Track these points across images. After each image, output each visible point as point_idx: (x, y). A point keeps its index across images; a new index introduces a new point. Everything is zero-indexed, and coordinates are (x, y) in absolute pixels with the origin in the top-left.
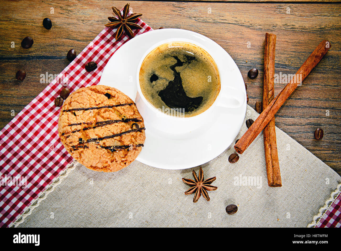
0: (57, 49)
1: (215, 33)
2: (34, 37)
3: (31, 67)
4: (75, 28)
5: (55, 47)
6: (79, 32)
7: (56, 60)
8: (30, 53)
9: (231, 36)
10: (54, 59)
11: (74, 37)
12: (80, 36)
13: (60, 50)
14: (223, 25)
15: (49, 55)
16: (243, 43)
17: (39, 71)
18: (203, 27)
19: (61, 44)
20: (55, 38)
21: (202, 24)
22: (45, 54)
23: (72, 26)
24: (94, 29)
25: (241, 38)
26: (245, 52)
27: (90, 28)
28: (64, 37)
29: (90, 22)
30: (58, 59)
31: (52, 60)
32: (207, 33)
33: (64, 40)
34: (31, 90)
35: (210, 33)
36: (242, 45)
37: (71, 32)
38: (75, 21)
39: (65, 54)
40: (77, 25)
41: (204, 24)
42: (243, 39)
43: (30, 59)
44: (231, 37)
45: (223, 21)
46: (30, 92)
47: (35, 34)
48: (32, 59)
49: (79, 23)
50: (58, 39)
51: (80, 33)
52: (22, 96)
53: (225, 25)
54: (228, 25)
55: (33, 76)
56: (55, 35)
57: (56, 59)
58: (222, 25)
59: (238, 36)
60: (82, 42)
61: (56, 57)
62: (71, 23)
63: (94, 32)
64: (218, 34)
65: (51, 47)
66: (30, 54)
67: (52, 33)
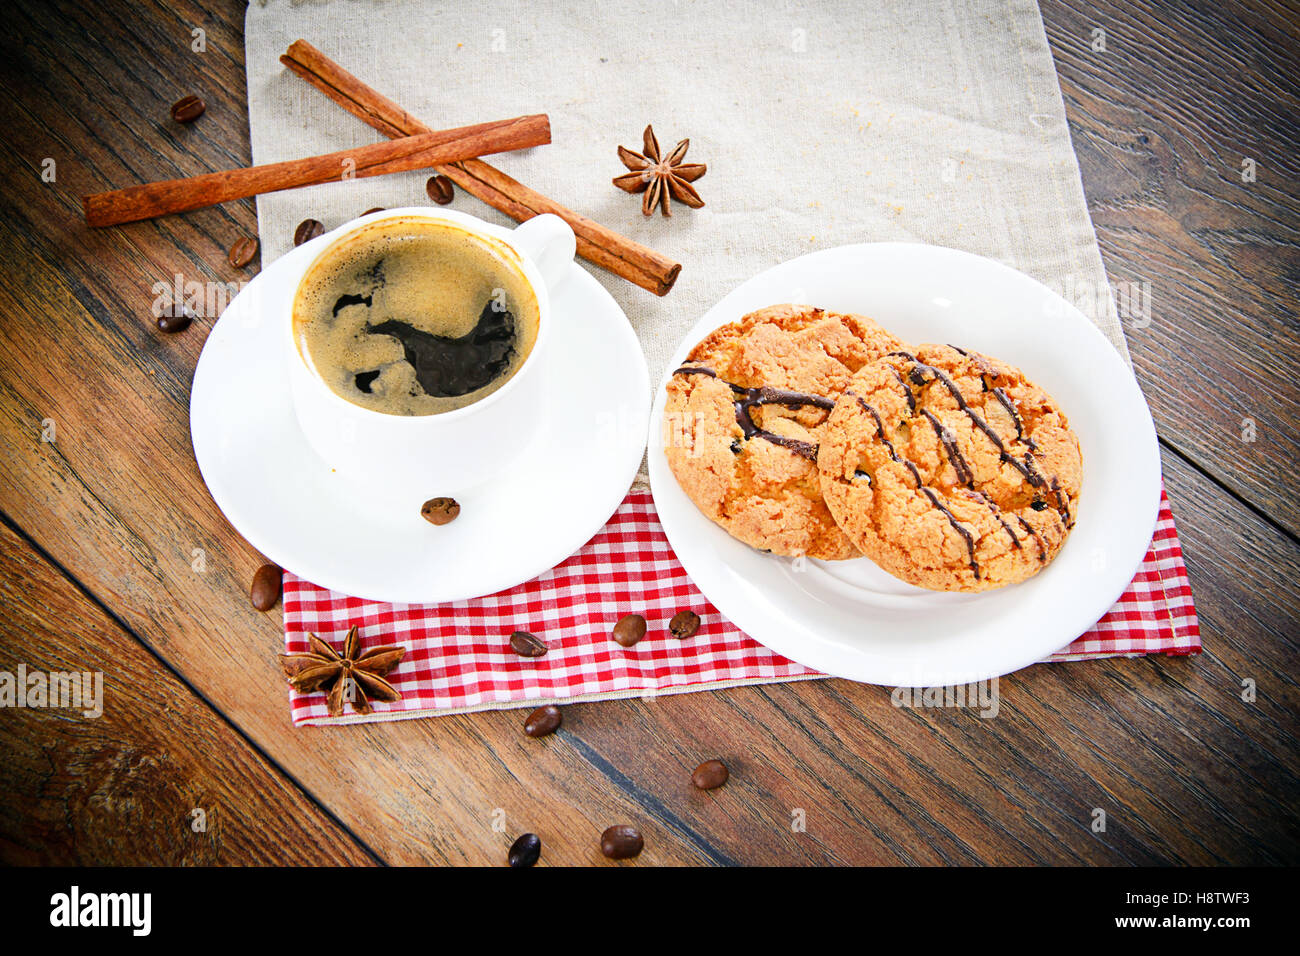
0: (561, 772)
1: (145, 492)
2: (590, 846)
3: (667, 777)
4: (467, 791)
5: (563, 779)
6: (467, 769)
7: (591, 746)
8: (638, 816)
9: (117, 455)
10: (593, 751)
11: (492, 765)
12: (475, 758)
13: (558, 763)
14: (106, 494)
15: (598, 773)
16: (111, 416)
17: (657, 752)
18: (158, 531)
19: (541, 777)
20: (541, 803)
21: (151, 539)
22: (605, 783)
23: (469, 800)
24: (421, 745)
25: (99, 431)
26: (129, 395)
27: (430, 757)
28: (515, 787)
29: (414, 771)
30: (584, 745)
31: (600, 753)
32: (166, 509)
33: (524, 780)
34: (718, 722)
35: (157, 503)
36: (117, 415)
37: (487, 786)
38: (449, 804)
39: (557, 742)
40: (456, 791)
41: (147, 533)
42: (100, 425)
43: (653, 800)
44: (119, 452)
45: (95, 504)
46: (726, 718)
47: (580, 852)
48: (647, 796)
49: (444, 790)
50: (536, 793)
51: (467, 762)
52: (753, 724)
53: (99, 492)
54: (94, 486)
55: (684, 754)
56: (532, 810)
57: (587, 748)
58: (107, 498)
59: (100, 441)
60: (486, 739)
61: (584, 752)
62: (463, 810)
63: (431, 739)
64: (143, 485)
65: (573, 787)
66: (642, 812)
67: (535, 822)
